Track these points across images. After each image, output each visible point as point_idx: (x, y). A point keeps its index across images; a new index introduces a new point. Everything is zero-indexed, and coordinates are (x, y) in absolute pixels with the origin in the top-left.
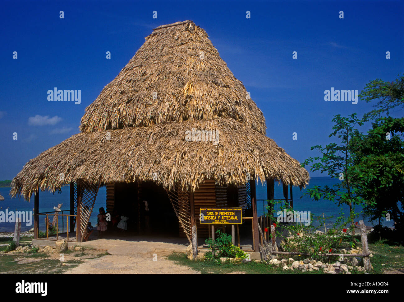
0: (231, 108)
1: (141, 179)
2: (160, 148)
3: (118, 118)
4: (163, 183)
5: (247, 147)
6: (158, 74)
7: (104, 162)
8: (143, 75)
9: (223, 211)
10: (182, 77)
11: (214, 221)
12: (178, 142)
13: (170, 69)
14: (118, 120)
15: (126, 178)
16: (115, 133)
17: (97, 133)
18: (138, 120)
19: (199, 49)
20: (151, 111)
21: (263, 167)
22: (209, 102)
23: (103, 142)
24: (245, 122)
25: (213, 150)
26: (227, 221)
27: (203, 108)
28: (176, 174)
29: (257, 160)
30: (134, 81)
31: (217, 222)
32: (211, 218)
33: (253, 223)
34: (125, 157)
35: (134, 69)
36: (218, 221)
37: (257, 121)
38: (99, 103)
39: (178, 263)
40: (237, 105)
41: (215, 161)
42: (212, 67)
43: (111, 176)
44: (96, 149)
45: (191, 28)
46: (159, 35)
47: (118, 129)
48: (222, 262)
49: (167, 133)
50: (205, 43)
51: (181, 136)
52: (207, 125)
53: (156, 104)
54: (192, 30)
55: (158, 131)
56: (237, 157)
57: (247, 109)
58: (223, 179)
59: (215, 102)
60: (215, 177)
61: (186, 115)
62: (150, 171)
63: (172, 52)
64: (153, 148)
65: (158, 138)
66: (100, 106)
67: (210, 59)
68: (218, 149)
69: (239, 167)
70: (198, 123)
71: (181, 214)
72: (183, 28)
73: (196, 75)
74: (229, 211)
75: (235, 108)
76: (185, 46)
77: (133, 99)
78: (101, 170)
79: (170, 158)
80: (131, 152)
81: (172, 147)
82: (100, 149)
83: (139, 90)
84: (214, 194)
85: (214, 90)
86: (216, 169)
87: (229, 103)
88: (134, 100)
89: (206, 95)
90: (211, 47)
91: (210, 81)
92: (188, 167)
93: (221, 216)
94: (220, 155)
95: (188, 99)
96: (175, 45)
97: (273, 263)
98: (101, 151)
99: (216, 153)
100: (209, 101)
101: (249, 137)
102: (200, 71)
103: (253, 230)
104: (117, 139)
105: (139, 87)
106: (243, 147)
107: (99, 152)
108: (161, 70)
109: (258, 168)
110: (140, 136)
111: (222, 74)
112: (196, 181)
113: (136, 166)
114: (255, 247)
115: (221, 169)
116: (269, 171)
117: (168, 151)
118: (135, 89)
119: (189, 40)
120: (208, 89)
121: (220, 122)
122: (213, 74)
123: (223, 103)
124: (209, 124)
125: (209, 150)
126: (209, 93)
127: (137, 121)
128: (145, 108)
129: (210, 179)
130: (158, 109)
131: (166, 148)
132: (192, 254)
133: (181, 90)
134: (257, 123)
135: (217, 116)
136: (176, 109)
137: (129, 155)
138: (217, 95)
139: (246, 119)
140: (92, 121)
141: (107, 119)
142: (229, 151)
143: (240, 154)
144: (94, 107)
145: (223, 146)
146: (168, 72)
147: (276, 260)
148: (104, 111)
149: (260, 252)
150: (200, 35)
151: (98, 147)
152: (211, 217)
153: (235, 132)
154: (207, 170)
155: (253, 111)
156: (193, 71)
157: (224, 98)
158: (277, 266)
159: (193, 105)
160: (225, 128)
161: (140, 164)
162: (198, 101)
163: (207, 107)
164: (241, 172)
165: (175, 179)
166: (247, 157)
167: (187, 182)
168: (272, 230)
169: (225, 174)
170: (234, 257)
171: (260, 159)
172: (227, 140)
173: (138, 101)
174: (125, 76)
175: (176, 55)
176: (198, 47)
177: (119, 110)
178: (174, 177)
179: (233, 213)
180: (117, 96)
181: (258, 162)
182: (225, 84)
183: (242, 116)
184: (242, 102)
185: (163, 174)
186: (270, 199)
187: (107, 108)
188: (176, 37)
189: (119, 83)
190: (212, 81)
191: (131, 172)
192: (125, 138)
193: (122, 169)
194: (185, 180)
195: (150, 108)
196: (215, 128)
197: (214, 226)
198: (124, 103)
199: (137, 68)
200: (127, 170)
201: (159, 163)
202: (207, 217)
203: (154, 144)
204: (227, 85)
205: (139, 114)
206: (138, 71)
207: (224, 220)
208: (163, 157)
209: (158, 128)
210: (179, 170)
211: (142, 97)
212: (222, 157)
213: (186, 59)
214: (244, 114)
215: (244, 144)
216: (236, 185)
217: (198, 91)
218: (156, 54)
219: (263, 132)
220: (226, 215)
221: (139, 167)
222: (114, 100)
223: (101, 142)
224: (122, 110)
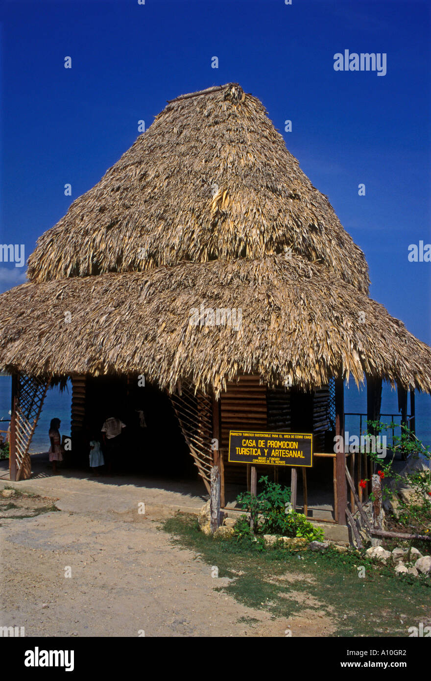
0: (301, 238)
1: (119, 369)
2: (158, 311)
3: (91, 256)
4: (158, 379)
5: (328, 311)
6: (167, 175)
7: (57, 335)
8: (142, 178)
9: (275, 439)
10: (211, 180)
11: (256, 457)
12: (193, 299)
13: (190, 167)
14: (90, 259)
15: (92, 366)
16: (84, 282)
17: (52, 282)
18: (125, 258)
19: (247, 131)
20: (149, 242)
21: (360, 353)
22: (259, 225)
23: (60, 299)
24: (329, 266)
25: (259, 316)
26: (282, 459)
27: (246, 235)
28: (185, 362)
29: (348, 339)
30: (124, 189)
31: (261, 461)
32: (250, 451)
33: (335, 466)
34: (93, 326)
35: (128, 169)
36: (265, 458)
37: (353, 268)
38: (61, 229)
39: (177, 540)
40: (314, 232)
41: (263, 337)
42: (269, 162)
43: (65, 361)
44: (45, 311)
45: (234, 94)
46: (177, 110)
47: (90, 275)
48: (268, 544)
49: (175, 282)
50: (259, 121)
51: (202, 288)
52: (252, 268)
53: (160, 228)
54: (236, 99)
55: (159, 279)
56: (307, 330)
57: (333, 242)
58: (276, 375)
59: (271, 225)
60: (261, 371)
61: (214, 249)
62: (136, 355)
63: (198, 137)
64: (146, 311)
65: (157, 291)
66: (62, 234)
67: (266, 148)
68: (269, 314)
69: (311, 350)
70: (236, 264)
71: (195, 440)
72: (221, 96)
73: (236, 175)
74: (286, 440)
75: (308, 237)
76: (221, 126)
77: (119, 221)
78: (50, 349)
79: (175, 329)
80: (104, 318)
81: (180, 308)
82: (52, 310)
83: (132, 205)
84: (265, 402)
85: (269, 203)
86: (263, 355)
87: (298, 226)
88: (121, 223)
89: (252, 210)
90: (270, 128)
91: (262, 186)
92: (209, 349)
93: (271, 449)
94: (273, 325)
95: (219, 219)
96: (204, 125)
97: (374, 555)
98: (53, 315)
99: (266, 321)
100: (259, 222)
101: (334, 292)
102: (246, 169)
103: (335, 480)
104: (85, 293)
105: (133, 200)
106: (320, 311)
107: (49, 316)
108: (173, 169)
109: (349, 353)
110: (126, 288)
111: (287, 174)
112: (221, 378)
113: (111, 343)
114: (338, 513)
115: (272, 355)
116: (372, 361)
117: (172, 316)
118: (124, 204)
119: (230, 115)
120: (257, 201)
121: (277, 262)
122: (268, 175)
123: (286, 226)
124: (257, 266)
125: (251, 316)
126: (259, 208)
127: (125, 261)
128: (139, 237)
129: (251, 373)
130: (162, 238)
131: (168, 310)
132: (210, 523)
133: (208, 203)
134: (353, 272)
135: (274, 251)
136: (195, 238)
137: (100, 324)
138: (275, 212)
139: (331, 261)
140: (46, 261)
141: (72, 258)
142: (292, 318)
143: (313, 326)
144: (51, 236)
145: (280, 309)
146: (186, 172)
147: (381, 549)
148: (68, 242)
149: (347, 525)
150: (250, 107)
151: (51, 306)
152: (251, 449)
153: (306, 282)
154: (245, 355)
155: (346, 248)
156: (232, 170)
157: (288, 217)
158: (382, 563)
159: (228, 231)
160: (287, 274)
161: (118, 340)
162: (236, 222)
163: (255, 232)
164: (314, 361)
165: (182, 371)
166: (327, 332)
167: (203, 377)
168: (373, 485)
169: (280, 364)
170: (292, 535)
171: (355, 337)
172: (289, 296)
173: (127, 225)
174: (111, 182)
175: (204, 143)
176: (244, 127)
177: (94, 240)
178: (180, 367)
179: (295, 445)
180: (94, 215)
181: (350, 341)
182: (291, 192)
183: (323, 254)
184: (324, 229)
185: (160, 360)
186: (372, 420)
187: (72, 238)
188: (206, 113)
189: (99, 193)
190: (267, 187)
191: (100, 356)
192: (98, 292)
193: (85, 348)
194: (200, 374)
195: (147, 237)
196: (267, 273)
197: (256, 469)
198: (102, 228)
199: (132, 166)
200: (94, 350)
201: (154, 339)
202: (242, 449)
203: (149, 302)
204: (295, 195)
205: (128, 247)
206: (134, 172)
207: (277, 457)
208: (162, 328)
209: (160, 273)
210: (190, 355)
211: (136, 217)
212: (277, 330)
213: (220, 148)
214: (328, 250)
215: (323, 306)
216: (302, 388)
217: (239, 204)
218: (169, 141)
219: (363, 290)
220: (280, 448)
221: (115, 346)
222: (86, 224)
223: (57, 298)
224: (98, 240)
